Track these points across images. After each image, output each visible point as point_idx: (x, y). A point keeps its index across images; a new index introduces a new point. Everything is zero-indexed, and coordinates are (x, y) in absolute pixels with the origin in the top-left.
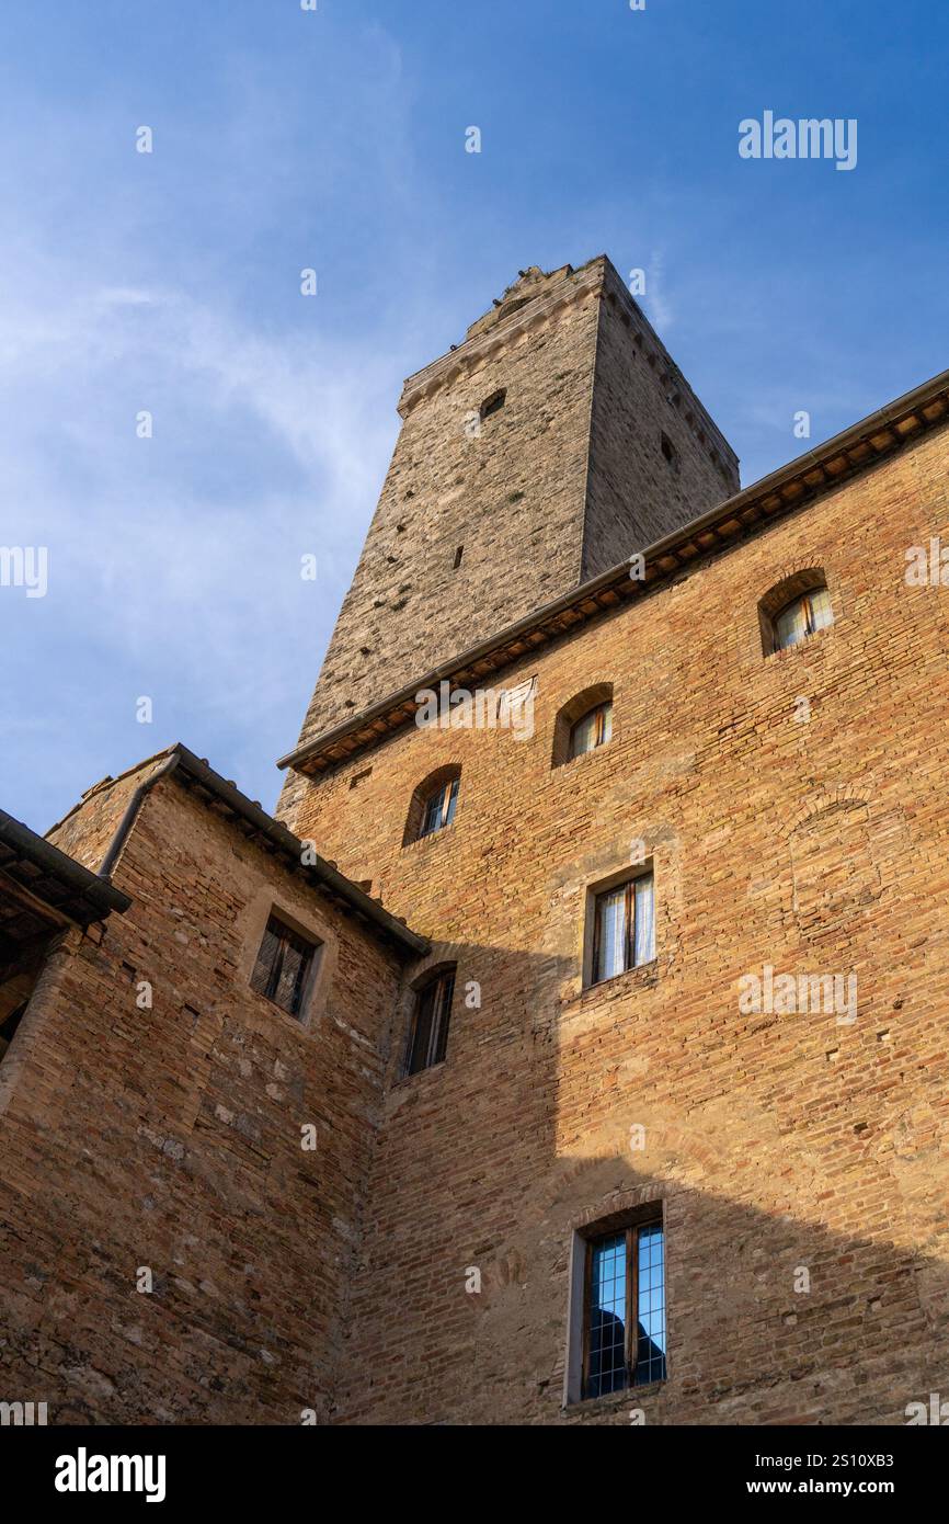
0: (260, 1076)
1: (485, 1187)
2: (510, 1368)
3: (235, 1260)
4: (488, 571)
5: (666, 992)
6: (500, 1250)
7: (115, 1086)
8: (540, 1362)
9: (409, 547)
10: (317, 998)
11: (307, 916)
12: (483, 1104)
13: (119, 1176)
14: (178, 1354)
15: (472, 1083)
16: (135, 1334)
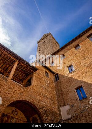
0: (48, 82)
1: (66, 87)
2: (73, 99)
3: (50, 94)
4: (47, 52)
5: (76, 72)
6: (69, 91)
7: (39, 83)
8: (75, 98)
9: (40, 51)
10: (49, 76)
11: (47, 71)
12: (64, 82)
13: (41, 89)
14: (48, 101)
15: (62, 81)
16: (45, 100)
